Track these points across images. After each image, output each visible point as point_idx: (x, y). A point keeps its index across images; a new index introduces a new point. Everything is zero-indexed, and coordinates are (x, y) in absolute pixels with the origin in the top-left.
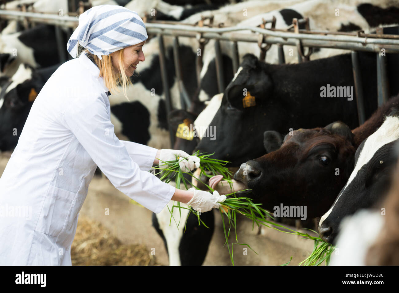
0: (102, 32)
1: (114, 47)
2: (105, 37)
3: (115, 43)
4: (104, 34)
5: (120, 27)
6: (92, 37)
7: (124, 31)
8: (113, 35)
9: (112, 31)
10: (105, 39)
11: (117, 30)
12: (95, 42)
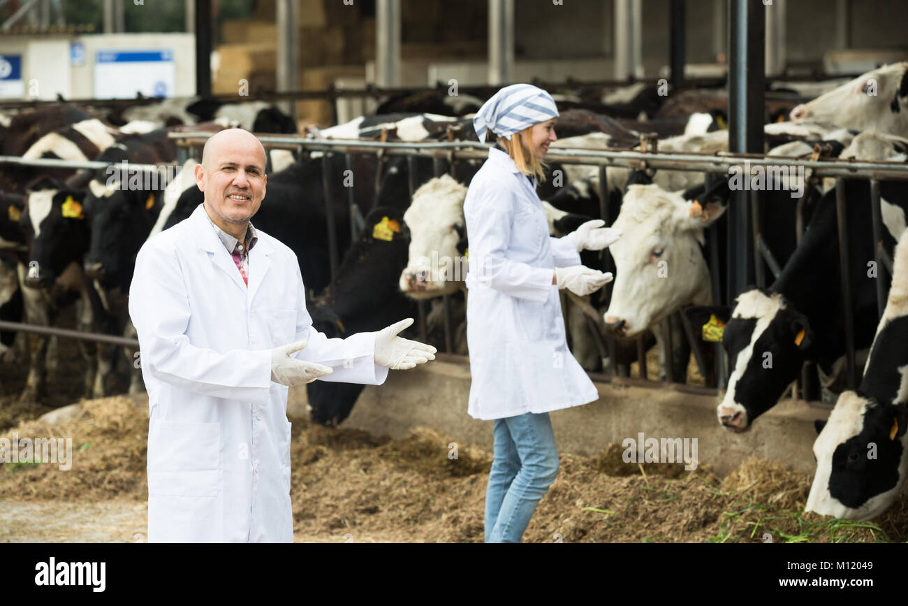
0: (509, 109)
1: (523, 123)
2: (512, 114)
3: (524, 119)
4: (512, 111)
5: (528, 103)
6: (499, 117)
7: (532, 106)
8: (521, 111)
9: (520, 107)
10: (513, 116)
11: (525, 105)
12: (503, 121)
